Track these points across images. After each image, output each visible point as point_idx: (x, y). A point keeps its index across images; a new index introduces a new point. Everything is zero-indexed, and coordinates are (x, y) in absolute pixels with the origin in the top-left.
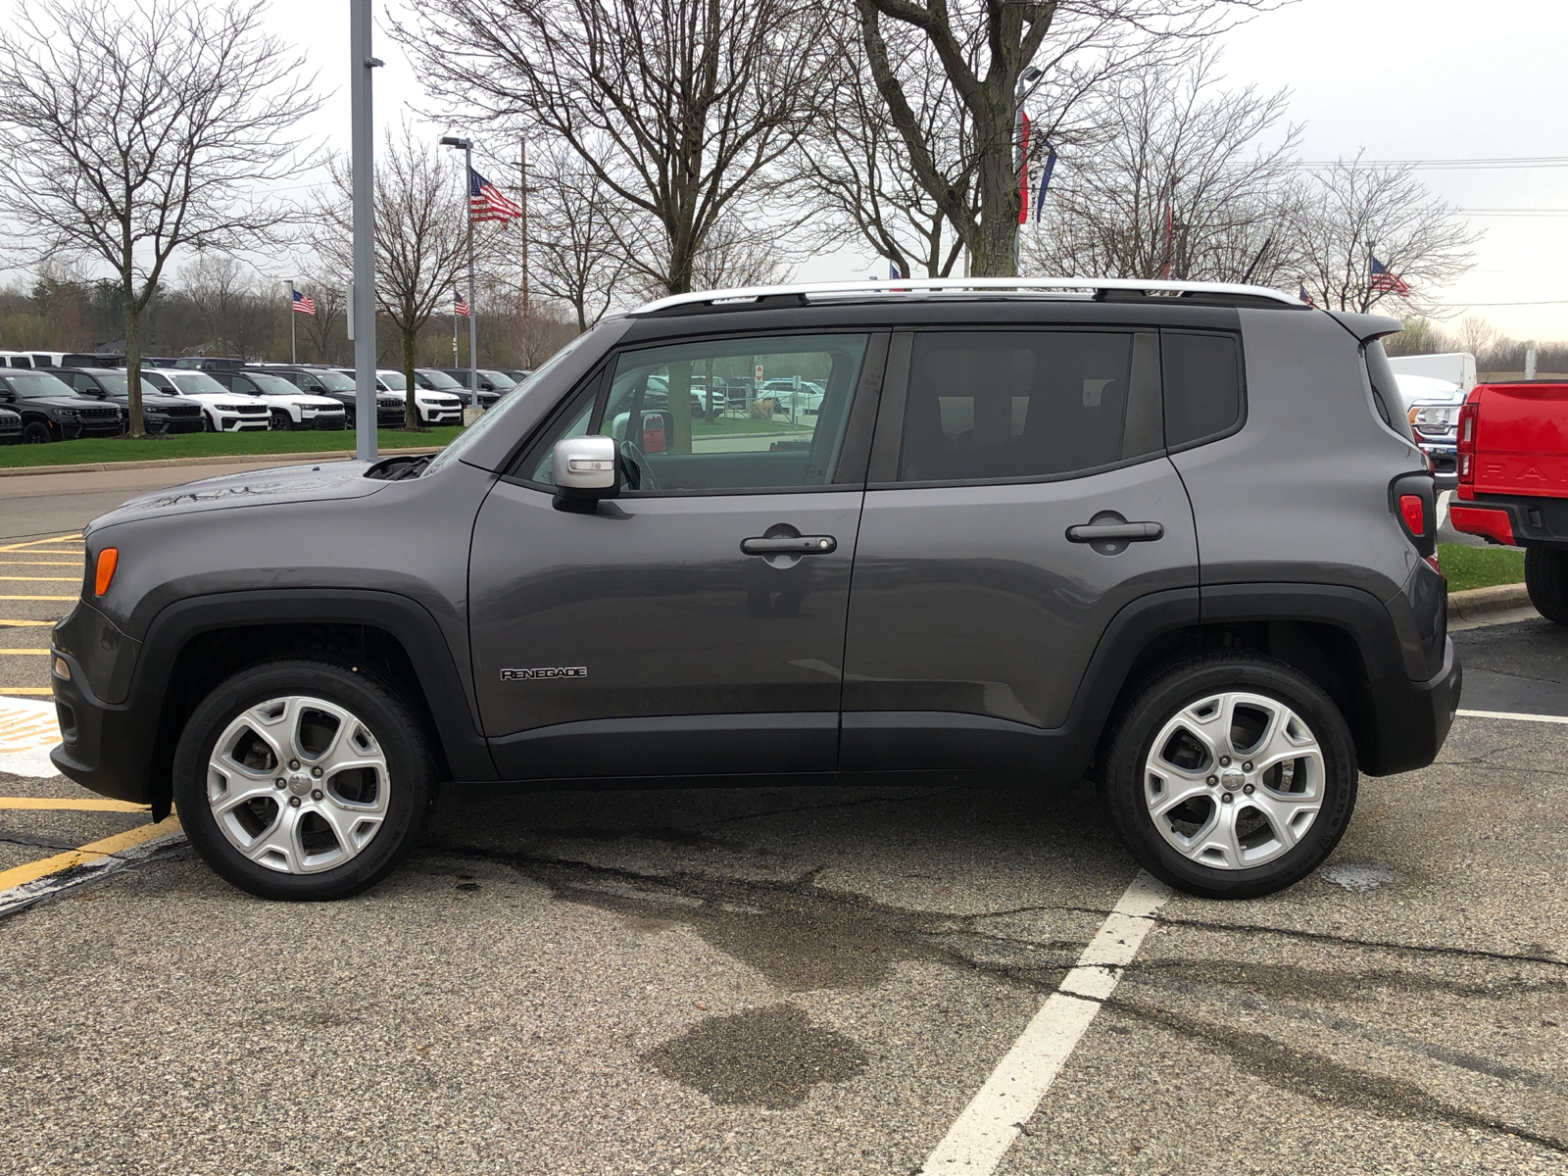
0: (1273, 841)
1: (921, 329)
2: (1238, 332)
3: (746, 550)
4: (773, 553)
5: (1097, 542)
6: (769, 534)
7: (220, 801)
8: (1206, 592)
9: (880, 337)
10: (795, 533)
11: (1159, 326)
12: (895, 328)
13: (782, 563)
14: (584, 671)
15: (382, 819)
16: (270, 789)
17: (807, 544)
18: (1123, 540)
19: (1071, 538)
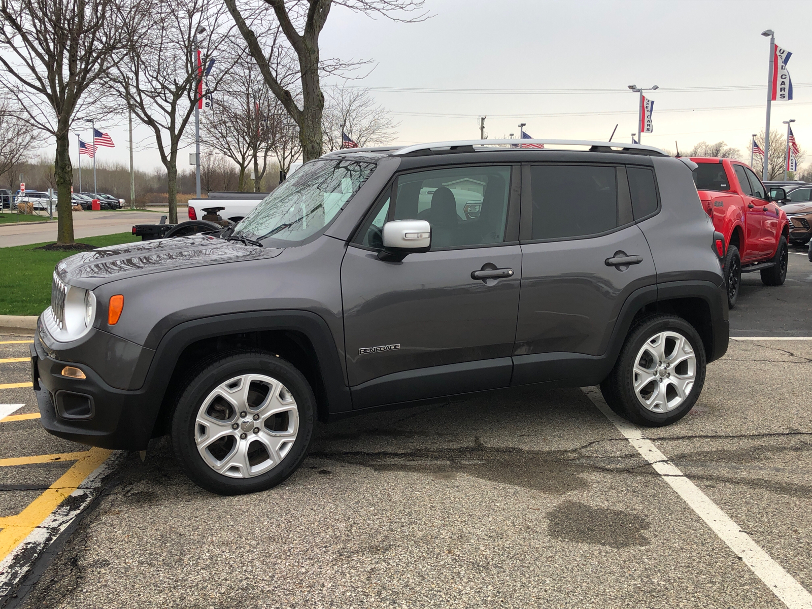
0: (677, 398)
1: (534, 164)
2: (653, 167)
3: (473, 277)
4: (484, 278)
5: (617, 266)
6: (482, 269)
7: (202, 442)
8: (660, 286)
9: (516, 168)
10: (494, 267)
11: (625, 164)
12: (522, 163)
13: (491, 283)
14: (399, 346)
15: (295, 439)
16: (231, 431)
17: (504, 273)
18: (627, 264)
19: (608, 264)
